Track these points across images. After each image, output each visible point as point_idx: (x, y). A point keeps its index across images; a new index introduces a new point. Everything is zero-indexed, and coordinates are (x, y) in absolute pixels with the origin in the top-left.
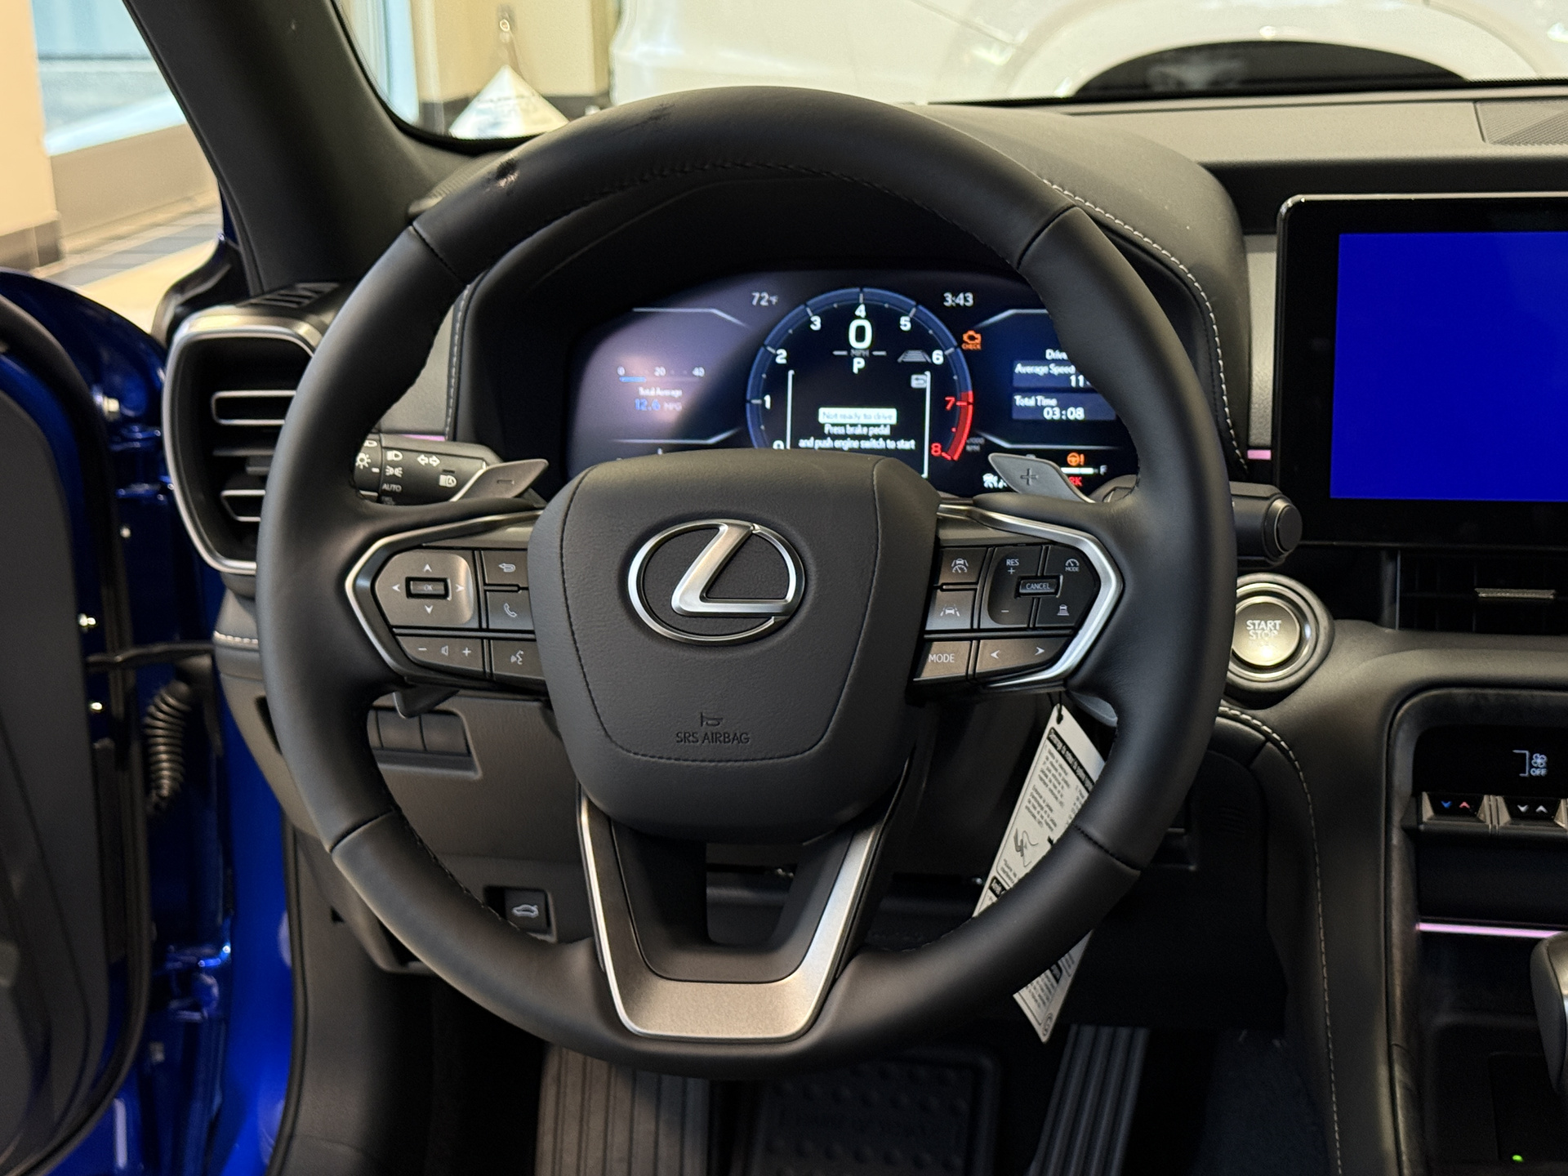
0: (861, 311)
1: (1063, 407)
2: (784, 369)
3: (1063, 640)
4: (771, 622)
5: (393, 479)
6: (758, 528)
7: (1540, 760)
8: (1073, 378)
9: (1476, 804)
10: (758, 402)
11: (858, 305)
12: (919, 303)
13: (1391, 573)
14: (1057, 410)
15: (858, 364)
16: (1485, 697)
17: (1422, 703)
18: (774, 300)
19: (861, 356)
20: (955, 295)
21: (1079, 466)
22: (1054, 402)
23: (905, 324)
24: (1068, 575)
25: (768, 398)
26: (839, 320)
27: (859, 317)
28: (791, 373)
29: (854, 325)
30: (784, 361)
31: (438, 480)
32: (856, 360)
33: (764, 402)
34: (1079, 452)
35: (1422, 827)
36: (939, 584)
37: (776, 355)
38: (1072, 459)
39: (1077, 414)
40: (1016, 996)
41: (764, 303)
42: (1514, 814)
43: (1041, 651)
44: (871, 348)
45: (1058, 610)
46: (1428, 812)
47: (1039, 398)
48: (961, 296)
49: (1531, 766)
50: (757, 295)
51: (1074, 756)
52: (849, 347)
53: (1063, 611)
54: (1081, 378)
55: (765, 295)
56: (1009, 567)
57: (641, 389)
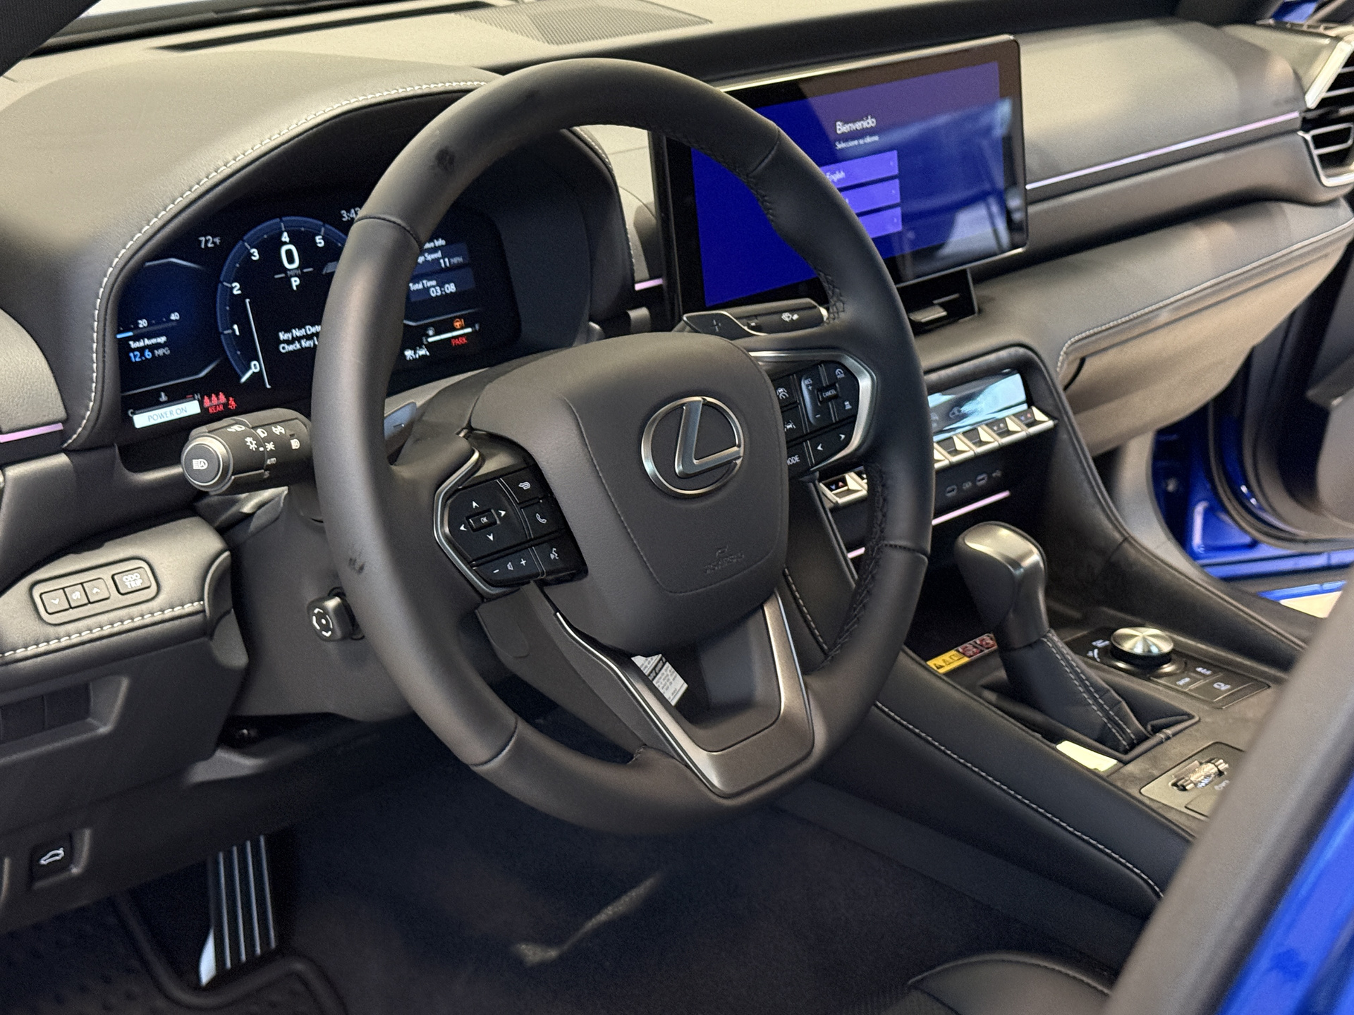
0: (285, 238)
1: (441, 285)
2: (241, 298)
5: (272, 454)
8: (442, 261)
10: (230, 331)
11: (281, 234)
12: (325, 222)
14: (438, 288)
15: (295, 282)
18: (217, 240)
19: (296, 276)
20: (348, 211)
21: (462, 328)
22: (434, 283)
23: (320, 241)
25: (235, 327)
26: (271, 247)
27: (285, 243)
28: (247, 301)
29: (284, 249)
30: (239, 292)
31: (290, 445)
32: (293, 279)
33: (234, 330)
34: (459, 317)
37: (232, 288)
38: (457, 323)
39: (451, 288)
41: (210, 245)
44: (301, 267)
45: (845, 406)
47: (425, 282)
48: (353, 211)
50: (203, 239)
52: (285, 270)
54: (447, 260)
55: (209, 237)
57: (131, 343)
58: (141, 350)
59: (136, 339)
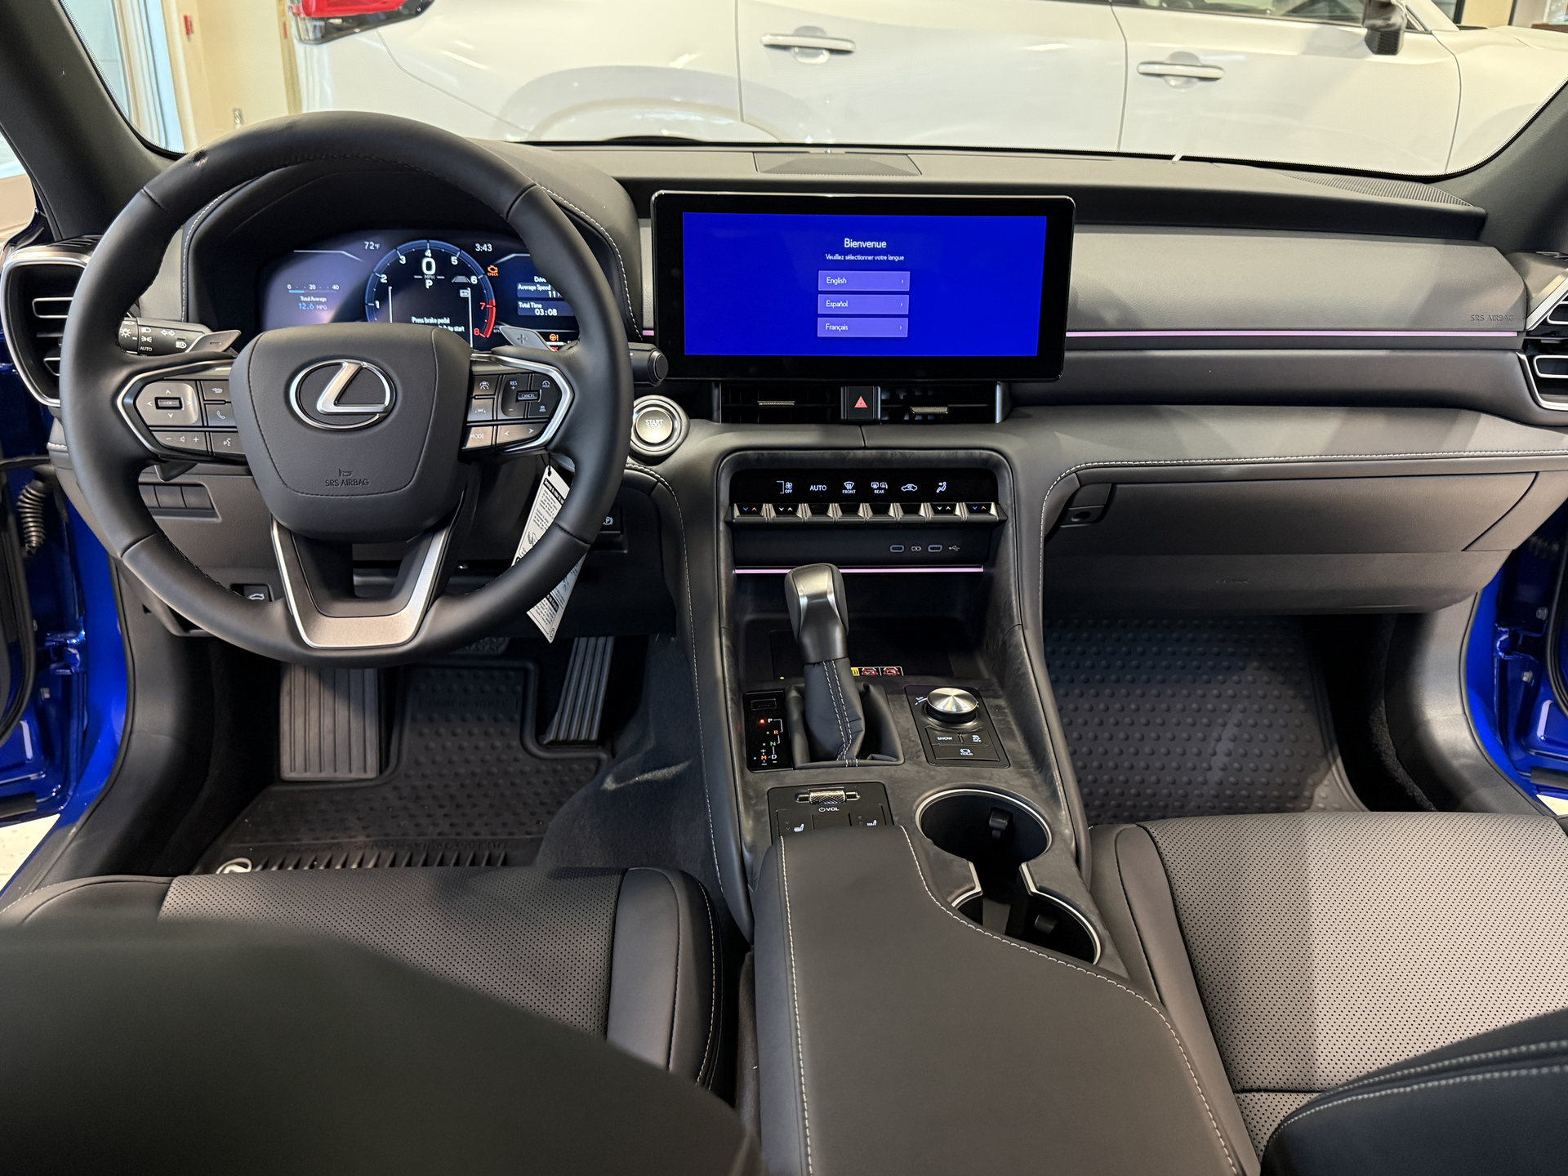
0: (428, 253)
1: (545, 309)
2: (386, 286)
3: (544, 424)
4: (377, 417)
5: (146, 344)
6: (365, 364)
7: (789, 485)
8: (550, 292)
9: (760, 508)
10: (372, 304)
11: (426, 250)
12: (461, 249)
13: (717, 394)
14: (542, 310)
15: (429, 283)
16: (763, 454)
17: (733, 459)
18: (378, 246)
19: (431, 279)
20: (482, 245)
21: (556, 341)
22: (540, 306)
23: (454, 261)
24: (543, 389)
25: (377, 303)
26: (416, 258)
27: (428, 257)
28: (390, 288)
29: (425, 261)
30: (386, 281)
31: (175, 345)
32: (427, 281)
33: (375, 304)
34: (555, 333)
35: (734, 521)
36: (474, 395)
37: (381, 278)
38: (552, 337)
39: (553, 312)
40: (528, 613)
41: (371, 248)
42: (778, 512)
43: (532, 431)
44: (435, 274)
45: (540, 409)
46: (737, 513)
47: (532, 303)
48: (485, 245)
49: (785, 489)
50: (368, 243)
51: (559, 493)
52: (423, 274)
53: (542, 409)
54: (554, 292)
55: (371, 243)
56: (512, 386)
57: (302, 297)
58: (308, 303)
59: (305, 295)
